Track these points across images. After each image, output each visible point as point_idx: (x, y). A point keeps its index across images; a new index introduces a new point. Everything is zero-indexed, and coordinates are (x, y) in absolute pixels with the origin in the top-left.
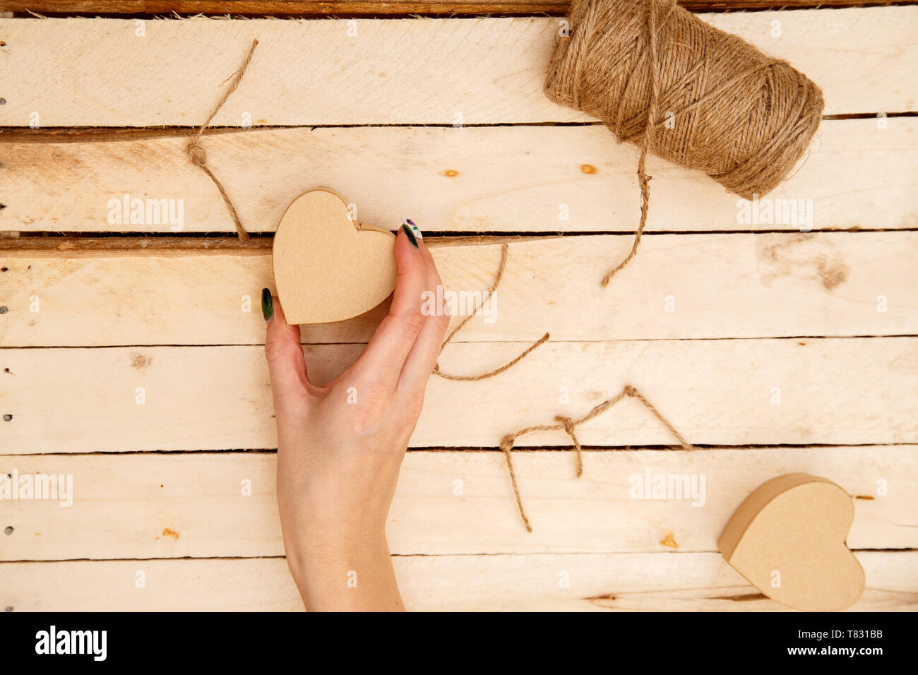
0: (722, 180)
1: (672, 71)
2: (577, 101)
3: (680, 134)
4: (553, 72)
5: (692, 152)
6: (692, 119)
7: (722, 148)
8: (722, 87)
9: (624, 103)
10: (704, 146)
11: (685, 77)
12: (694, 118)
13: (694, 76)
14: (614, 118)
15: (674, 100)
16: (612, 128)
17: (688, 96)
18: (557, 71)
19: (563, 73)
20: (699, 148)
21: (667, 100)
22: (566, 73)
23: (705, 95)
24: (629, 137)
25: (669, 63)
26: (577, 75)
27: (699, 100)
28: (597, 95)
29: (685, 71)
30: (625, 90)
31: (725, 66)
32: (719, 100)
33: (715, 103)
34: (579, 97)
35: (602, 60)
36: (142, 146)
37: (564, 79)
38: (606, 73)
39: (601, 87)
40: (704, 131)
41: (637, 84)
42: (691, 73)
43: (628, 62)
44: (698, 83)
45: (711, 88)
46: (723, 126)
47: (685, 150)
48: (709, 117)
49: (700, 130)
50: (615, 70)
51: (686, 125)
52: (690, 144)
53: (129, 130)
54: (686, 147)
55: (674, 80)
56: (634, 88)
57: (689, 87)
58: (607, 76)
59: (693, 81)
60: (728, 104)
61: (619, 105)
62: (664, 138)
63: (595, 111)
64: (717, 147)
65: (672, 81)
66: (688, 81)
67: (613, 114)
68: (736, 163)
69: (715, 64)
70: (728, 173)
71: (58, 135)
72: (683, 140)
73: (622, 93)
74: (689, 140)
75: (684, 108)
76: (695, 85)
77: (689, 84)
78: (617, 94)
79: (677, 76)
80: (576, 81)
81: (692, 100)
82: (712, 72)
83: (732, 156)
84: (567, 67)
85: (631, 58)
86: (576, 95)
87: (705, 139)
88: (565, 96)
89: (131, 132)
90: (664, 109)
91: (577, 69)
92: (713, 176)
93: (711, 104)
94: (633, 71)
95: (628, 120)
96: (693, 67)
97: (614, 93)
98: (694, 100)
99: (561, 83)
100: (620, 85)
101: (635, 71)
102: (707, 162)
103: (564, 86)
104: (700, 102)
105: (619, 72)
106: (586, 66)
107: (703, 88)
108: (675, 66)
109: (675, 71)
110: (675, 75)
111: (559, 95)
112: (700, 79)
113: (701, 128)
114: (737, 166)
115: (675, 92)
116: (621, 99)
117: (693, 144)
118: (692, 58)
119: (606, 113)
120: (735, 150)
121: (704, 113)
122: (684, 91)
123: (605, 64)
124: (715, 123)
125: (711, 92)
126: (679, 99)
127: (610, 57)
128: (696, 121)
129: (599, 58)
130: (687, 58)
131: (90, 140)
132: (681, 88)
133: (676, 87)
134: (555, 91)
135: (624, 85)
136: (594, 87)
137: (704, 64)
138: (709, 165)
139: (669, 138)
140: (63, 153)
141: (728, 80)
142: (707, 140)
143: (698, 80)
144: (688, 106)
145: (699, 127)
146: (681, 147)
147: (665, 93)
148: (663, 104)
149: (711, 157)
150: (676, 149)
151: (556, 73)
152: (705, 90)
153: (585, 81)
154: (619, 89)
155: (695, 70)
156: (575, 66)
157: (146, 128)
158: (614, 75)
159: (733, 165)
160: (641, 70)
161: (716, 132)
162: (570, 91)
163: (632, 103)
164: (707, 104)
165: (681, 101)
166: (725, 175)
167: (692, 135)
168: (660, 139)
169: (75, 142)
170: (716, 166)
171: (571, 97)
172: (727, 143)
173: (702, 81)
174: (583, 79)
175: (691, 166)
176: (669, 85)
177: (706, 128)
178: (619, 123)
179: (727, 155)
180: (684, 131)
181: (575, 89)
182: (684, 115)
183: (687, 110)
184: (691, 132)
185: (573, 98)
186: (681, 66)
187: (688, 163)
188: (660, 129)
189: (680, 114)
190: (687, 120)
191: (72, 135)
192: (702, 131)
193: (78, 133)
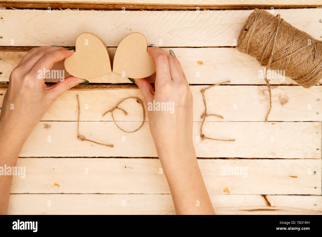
0: (297, 81)
1: (282, 44)
3: (283, 65)
4: (240, 42)
5: (287, 71)
6: (287, 60)
7: (297, 70)
8: (299, 50)
9: (264, 54)
11: (286, 47)
13: (289, 46)
14: (260, 58)
15: (281, 54)
16: (259, 61)
17: (286, 53)
18: (242, 42)
19: (244, 43)
20: (289, 70)
21: (279, 54)
22: (245, 43)
23: (292, 53)
24: (265, 65)
25: (280, 41)
26: (248, 44)
27: (290, 54)
28: (255, 50)
29: (286, 44)
30: (265, 49)
31: (300, 43)
32: (297, 54)
33: (296, 56)
34: (249, 51)
35: (258, 39)
37: (244, 45)
38: (258, 44)
39: (256, 48)
41: (268, 47)
42: (288, 45)
43: (266, 40)
45: (294, 50)
46: (298, 63)
48: (293, 60)
50: (261, 43)
51: (285, 62)
55: (282, 47)
56: (268, 49)
57: (287, 50)
58: (259, 44)
59: (289, 48)
60: (301, 56)
61: (262, 54)
62: (277, 66)
63: (254, 56)
64: (296, 70)
66: (287, 48)
67: (260, 57)
68: (302, 76)
69: (296, 42)
70: (299, 79)
71: (20, 49)
72: (284, 67)
73: (264, 51)
74: (286, 67)
75: (285, 57)
76: (289, 49)
77: (287, 49)
78: (262, 51)
79: (283, 46)
80: (248, 45)
81: (288, 54)
82: (295, 45)
83: (300, 73)
84: (245, 41)
85: (267, 39)
86: (248, 50)
87: (291, 67)
88: (244, 50)
90: (278, 57)
91: (249, 42)
92: (293, 79)
93: (294, 56)
94: (268, 43)
95: (265, 59)
96: (289, 43)
97: (261, 50)
98: (289, 54)
99: (243, 46)
100: (263, 48)
101: (269, 43)
103: (244, 47)
104: (291, 55)
105: (263, 44)
106: (252, 41)
107: (292, 50)
108: (283, 42)
110: (282, 45)
111: (242, 50)
112: (291, 47)
114: (302, 77)
115: (282, 51)
117: (287, 69)
118: (288, 40)
119: (258, 56)
120: (301, 72)
121: (292, 59)
122: (285, 51)
123: (258, 40)
124: (296, 62)
125: (294, 52)
127: (260, 38)
128: (289, 61)
129: (256, 38)
130: (287, 40)
132: (285, 49)
133: (282, 49)
134: (241, 48)
136: (254, 48)
137: (293, 42)
138: (292, 76)
139: (279, 66)
140: (22, 55)
141: (301, 48)
142: (292, 68)
144: (286, 56)
145: (289, 63)
147: (278, 51)
149: (293, 73)
151: (241, 43)
152: (293, 51)
153: (251, 46)
155: (289, 44)
156: (248, 41)
158: (261, 44)
159: (301, 76)
160: (271, 43)
161: (295, 65)
162: (246, 49)
163: (267, 54)
164: (293, 56)
165: (284, 54)
166: (298, 79)
167: (287, 66)
168: (276, 66)
169: (26, 51)
170: (295, 76)
171: (246, 51)
172: (299, 69)
173: (292, 48)
175: (286, 76)
176: (280, 48)
177: (292, 64)
178: (262, 60)
179: (299, 73)
180: (285, 64)
181: (247, 48)
182: (285, 59)
183: (286, 57)
184: (287, 65)
186: (284, 42)
188: (276, 63)
189: (283, 59)
190: (286, 61)
191: (25, 49)
192: (291, 65)
193: (27, 49)
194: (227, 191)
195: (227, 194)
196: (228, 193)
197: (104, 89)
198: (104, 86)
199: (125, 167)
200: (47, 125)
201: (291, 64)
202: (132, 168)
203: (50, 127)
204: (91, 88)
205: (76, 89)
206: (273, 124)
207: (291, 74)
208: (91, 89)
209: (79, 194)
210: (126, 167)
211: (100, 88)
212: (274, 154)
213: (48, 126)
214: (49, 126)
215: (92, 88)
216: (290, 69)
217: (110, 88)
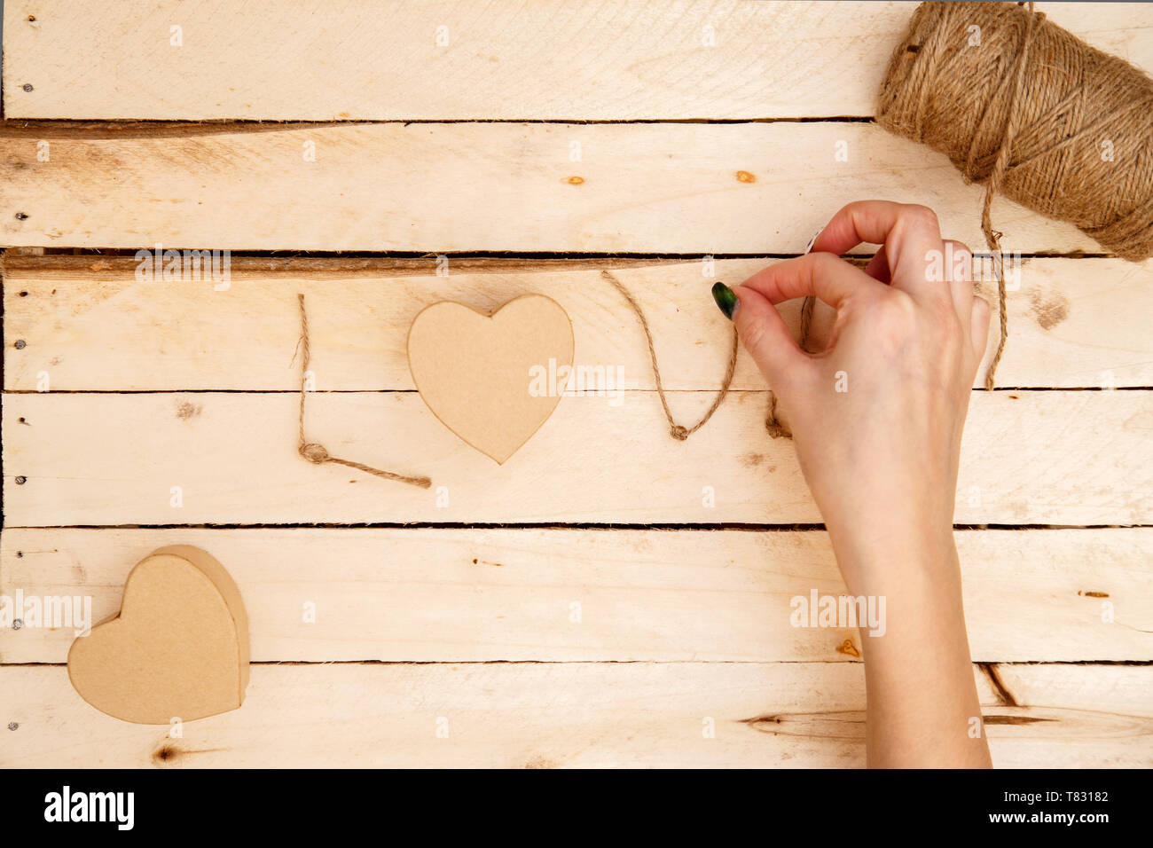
0: (1099, 232)
1: (1042, 98)
2: (919, 132)
3: (1047, 176)
4: (892, 96)
5: (1061, 199)
6: (1064, 158)
7: (1100, 195)
8: (1103, 120)
9: (979, 135)
10: (1077, 192)
11: (1058, 108)
12: (1067, 158)
13: (1069, 106)
14: (965, 154)
15: (1042, 134)
16: (961, 166)
17: (1061, 130)
18: (897, 94)
19: (905, 97)
20: (1071, 195)
21: (1034, 134)
22: (908, 96)
23: (1081, 130)
24: (983, 178)
25: (1037, 88)
26: (922, 99)
27: (1074, 135)
28: (946, 125)
29: (1057, 100)
30: (981, 120)
31: (1108, 95)
32: (1099, 136)
33: (1094, 141)
34: (923, 127)
35: (955, 83)
36: (198, 144)
37: (906, 105)
38: (958, 99)
39: (951, 116)
40: (1080, 173)
41: (995, 111)
42: (1065, 103)
43: (987, 86)
44: (1073, 114)
45: (1089, 122)
46: (1102, 169)
47: (1053, 196)
48: (1085, 157)
49: (1073, 173)
50: (969, 96)
51: (1056, 166)
52: (1060, 189)
53: (182, 124)
54: (1054, 192)
55: (1044, 110)
56: (993, 118)
57: (1062, 119)
58: (960, 102)
59: (1068, 113)
61: (972, 139)
62: (1028, 181)
63: (941, 145)
64: (1094, 194)
65: (1041, 111)
66: (1061, 113)
67: (964, 148)
68: (1117, 215)
69: (1095, 91)
70: (1105, 226)
71: (95, 129)
72: (1051, 183)
73: (978, 124)
74: (1058, 185)
75: (1055, 145)
76: (1069, 117)
77: (1062, 115)
78: (971, 124)
79: (1048, 105)
80: (920, 107)
81: (1065, 135)
82: (1092, 101)
83: (1112, 206)
84: (910, 90)
85: (990, 81)
86: (919, 124)
87: (1079, 184)
88: (905, 125)
89: (185, 127)
90: (1029, 145)
91: (923, 93)
92: (1086, 230)
93: (1089, 142)
94: (992, 97)
95: (983, 157)
96: (1067, 95)
97: (966, 123)
98: (1068, 135)
99: (902, 109)
100: (975, 113)
101: (996, 97)
102: (1080, 212)
103: (905, 112)
104: (1076, 138)
105: (975, 99)
106: (934, 89)
107: (1080, 121)
108: (1046, 93)
109: (1044, 99)
110: (1045, 104)
111: (898, 124)
112: (1076, 110)
113: (1075, 169)
114: (1118, 218)
115: (1045, 125)
116: (975, 132)
117: (1065, 188)
118: (1066, 83)
119: (955, 147)
120: (1116, 199)
121: (1079, 152)
122: (1055, 123)
123: (957, 88)
124: (1094, 164)
125: (1089, 126)
126: (1048, 134)
127: (965, 80)
128: (1069, 162)
129: (951, 80)
130: (1061, 84)
131: (133, 136)
132: (1052, 120)
133: (1046, 118)
134: (893, 119)
135: (980, 115)
136: (942, 116)
137: (1081, 92)
138: (1081, 216)
139: (1034, 181)
140: (100, 151)
141: (1111, 112)
142: (1082, 185)
143: (1074, 111)
144: (1060, 142)
145: (1072, 170)
146: (1049, 191)
147: (1032, 125)
148: (1029, 139)
149: (1085, 206)
150: (1042, 194)
151: (895, 96)
152: (1083, 122)
153: (932, 107)
154: (974, 119)
155: (1070, 98)
156: (920, 88)
157: (203, 122)
158: (968, 101)
159: (1114, 217)
160: (1003, 96)
161: (1093, 176)
162: (912, 119)
163: (990, 137)
164: (1083, 141)
165: (1051, 136)
166: (1101, 229)
167: (1063, 179)
168: (1022, 181)
169: (116, 138)
170: (1090, 217)
171: (913, 127)
172: (1107, 189)
173: (1079, 112)
174: (928, 106)
175: (1059, 217)
176: (1037, 116)
177: (1082, 171)
178: (971, 160)
179: (1106, 204)
180: (1054, 172)
181: (918, 116)
182: (1055, 152)
183: (1060, 146)
184: (1062, 173)
185: (915, 128)
186: (1052, 93)
187: (1055, 212)
188: (1023, 169)
189: (1050, 152)
190: (1058, 159)
191: (113, 130)
192: (1076, 174)
193: (120, 128)
194: (851, 650)
195: (851, 662)
196: (853, 659)
197: (398, 273)
198: (398, 262)
199: (474, 558)
200: (187, 405)
201: (1080, 169)
202: (498, 565)
203: (198, 413)
204: (348, 270)
205: (297, 273)
206: (1015, 398)
207: (1079, 207)
208: (350, 274)
209: (302, 662)
210: (475, 561)
211: (382, 269)
212: (1022, 508)
213: (192, 412)
214: (196, 411)
215: (355, 270)
216: (1076, 189)
217: (418, 268)
